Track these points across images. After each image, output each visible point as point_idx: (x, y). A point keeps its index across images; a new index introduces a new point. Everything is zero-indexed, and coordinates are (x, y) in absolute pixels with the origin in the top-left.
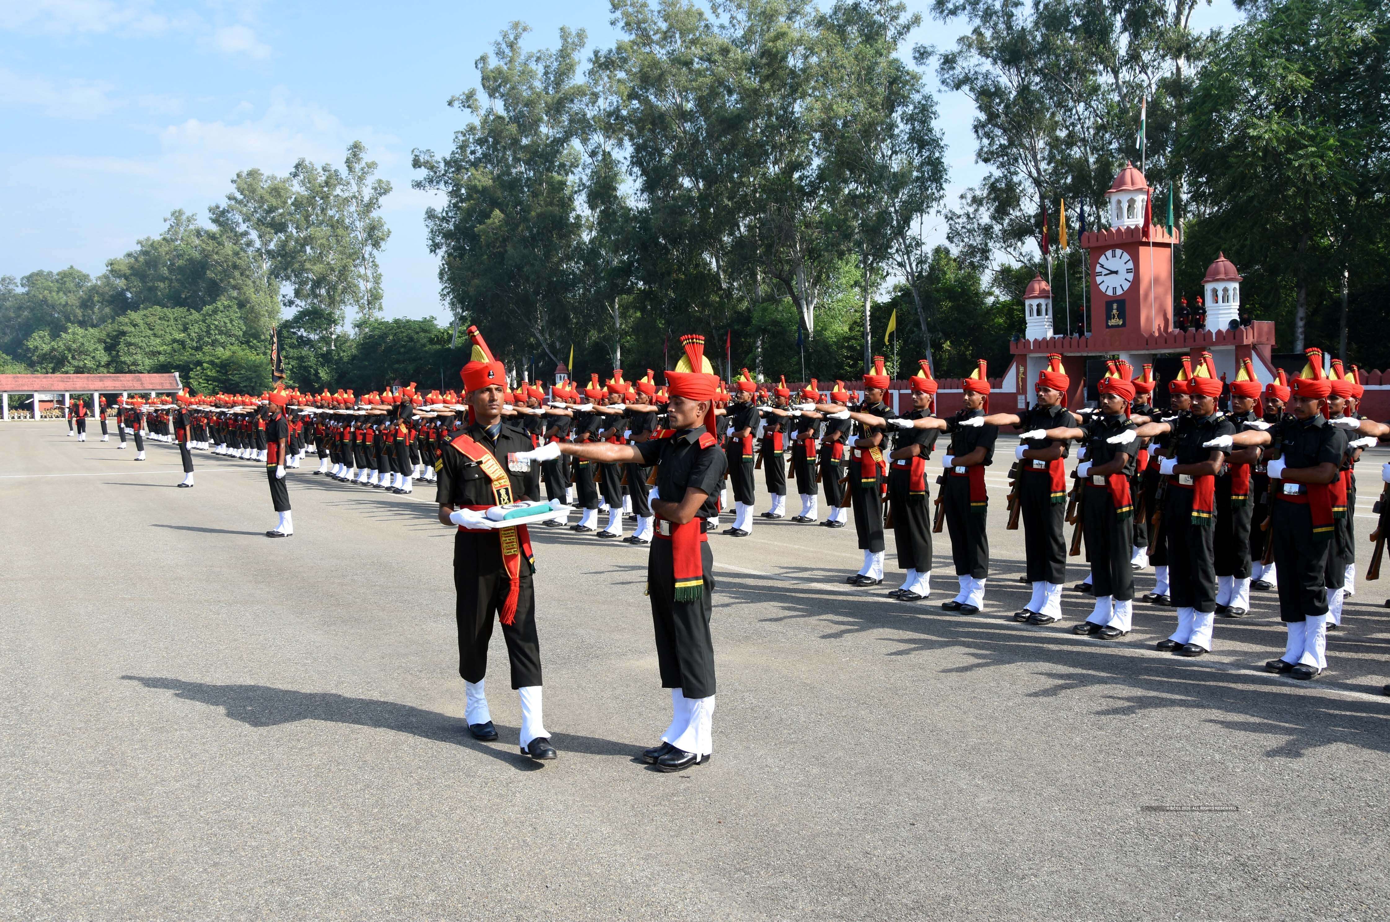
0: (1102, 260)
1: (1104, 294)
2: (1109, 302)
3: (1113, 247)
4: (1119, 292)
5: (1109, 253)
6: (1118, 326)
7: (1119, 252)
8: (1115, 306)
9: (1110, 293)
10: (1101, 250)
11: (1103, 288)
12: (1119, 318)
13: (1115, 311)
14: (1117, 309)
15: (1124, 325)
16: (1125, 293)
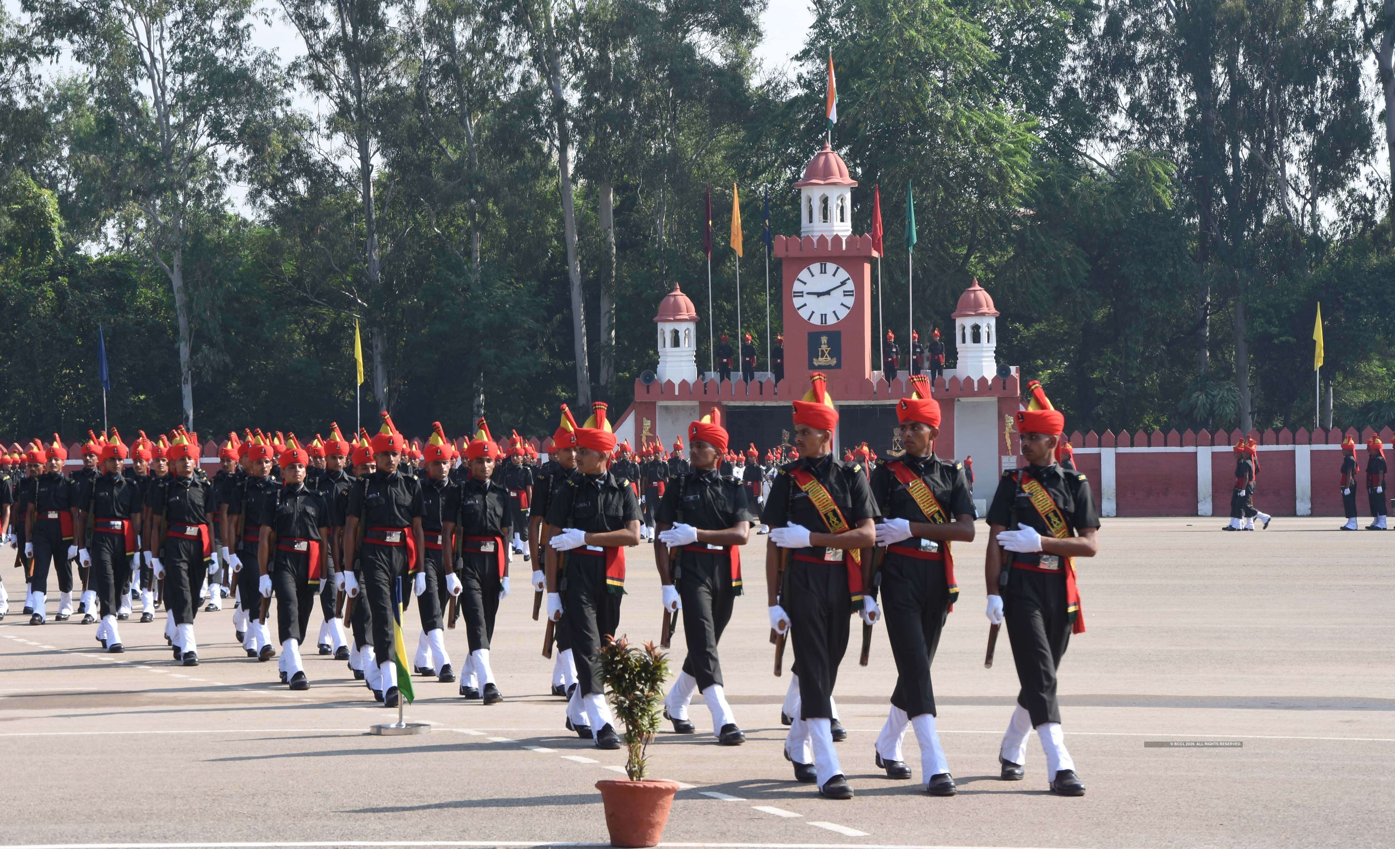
0: (804, 274)
1: (806, 323)
2: (814, 335)
3: (823, 259)
4: (831, 321)
5: (816, 267)
6: (829, 367)
7: (831, 267)
8: (824, 339)
9: (816, 321)
10: (805, 262)
11: (804, 314)
12: (831, 354)
13: (824, 347)
14: (829, 344)
15: (838, 366)
16: (841, 323)
